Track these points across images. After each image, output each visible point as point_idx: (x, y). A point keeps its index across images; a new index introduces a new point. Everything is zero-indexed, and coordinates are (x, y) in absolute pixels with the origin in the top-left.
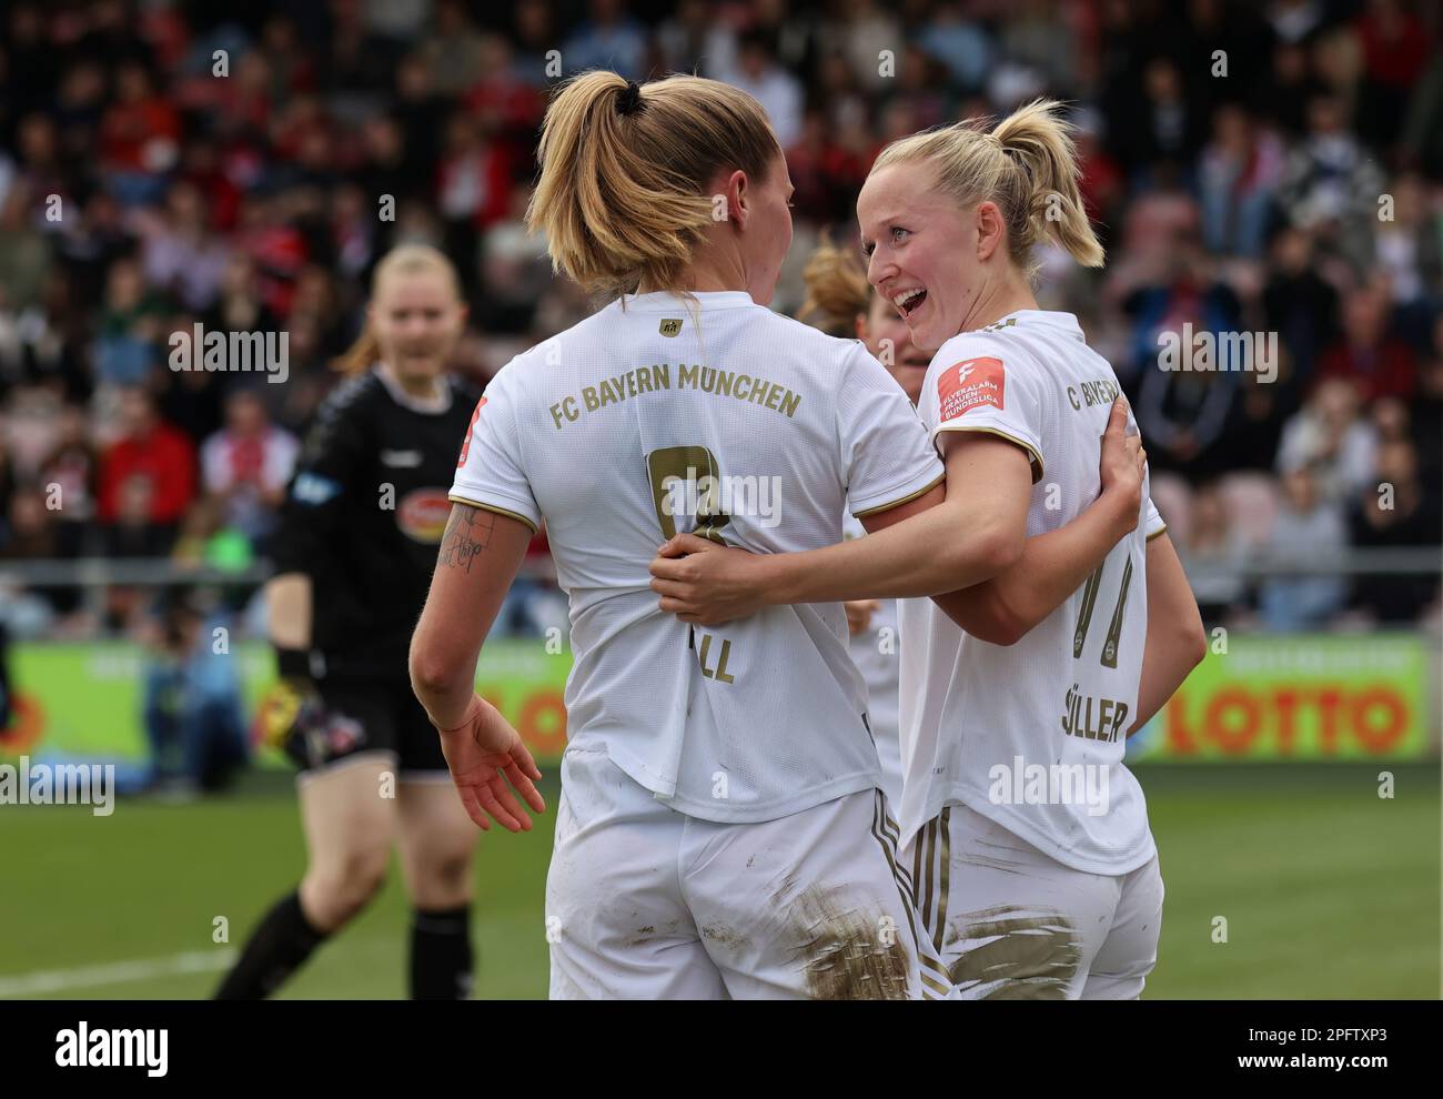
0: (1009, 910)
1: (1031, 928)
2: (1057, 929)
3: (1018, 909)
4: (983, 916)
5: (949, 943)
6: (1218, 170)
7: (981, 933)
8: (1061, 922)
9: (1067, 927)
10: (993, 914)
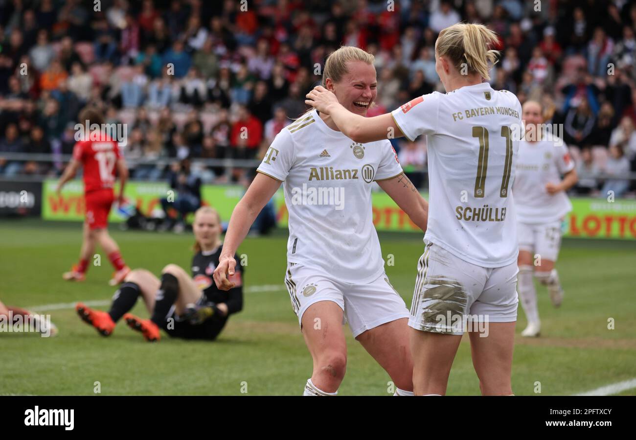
0: (443, 277)
1: (448, 284)
2: (456, 286)
3: (445, 277)
4: (435, 277)
5: (425, 284)
6: (593, 48)
7: (434, 283)
8: (458, 284)
9: (460, 285)
10: (438, 277)
